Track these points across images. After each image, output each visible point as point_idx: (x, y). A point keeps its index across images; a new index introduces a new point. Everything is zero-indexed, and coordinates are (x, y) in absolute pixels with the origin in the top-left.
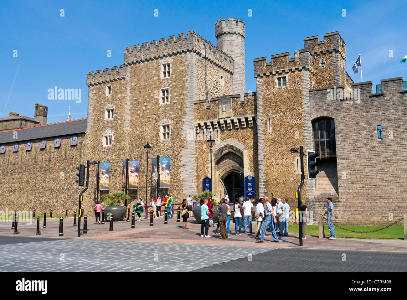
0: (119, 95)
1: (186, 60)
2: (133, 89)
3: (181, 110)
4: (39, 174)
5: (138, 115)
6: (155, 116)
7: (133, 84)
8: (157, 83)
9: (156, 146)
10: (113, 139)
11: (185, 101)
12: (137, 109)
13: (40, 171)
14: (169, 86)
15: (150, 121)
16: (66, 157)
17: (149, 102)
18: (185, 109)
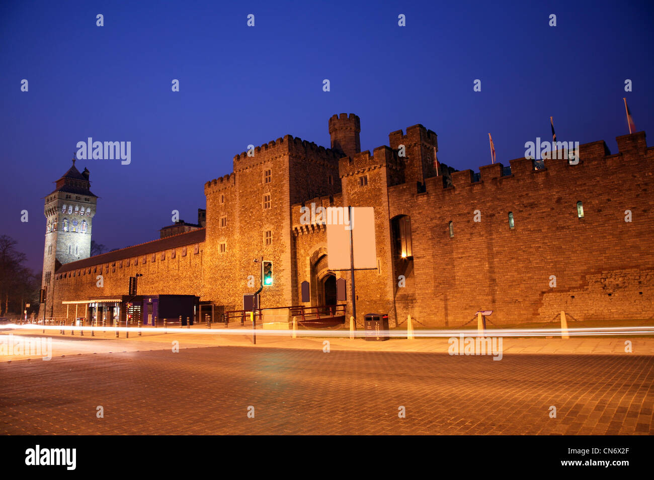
0: (230, 203)
1: (284, 165)
2: (241, 196)
3: (280, 215)
4: (171, 283)
5: (246, 221)
6: (259, 222)
7: (241, 191)
8: (261, 189)
9: (260, 252)
10: (226, 246)
11: (284, 205)
12: (244, 215)
13: (172, 280)
14: (270, 191)
15: (255, 227)
16: (190, 266)
17: (254, 208)
18: (284, 214)
